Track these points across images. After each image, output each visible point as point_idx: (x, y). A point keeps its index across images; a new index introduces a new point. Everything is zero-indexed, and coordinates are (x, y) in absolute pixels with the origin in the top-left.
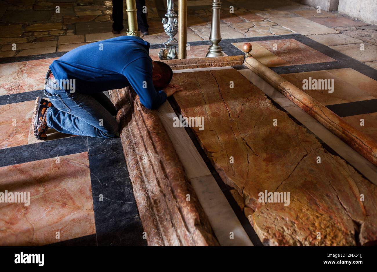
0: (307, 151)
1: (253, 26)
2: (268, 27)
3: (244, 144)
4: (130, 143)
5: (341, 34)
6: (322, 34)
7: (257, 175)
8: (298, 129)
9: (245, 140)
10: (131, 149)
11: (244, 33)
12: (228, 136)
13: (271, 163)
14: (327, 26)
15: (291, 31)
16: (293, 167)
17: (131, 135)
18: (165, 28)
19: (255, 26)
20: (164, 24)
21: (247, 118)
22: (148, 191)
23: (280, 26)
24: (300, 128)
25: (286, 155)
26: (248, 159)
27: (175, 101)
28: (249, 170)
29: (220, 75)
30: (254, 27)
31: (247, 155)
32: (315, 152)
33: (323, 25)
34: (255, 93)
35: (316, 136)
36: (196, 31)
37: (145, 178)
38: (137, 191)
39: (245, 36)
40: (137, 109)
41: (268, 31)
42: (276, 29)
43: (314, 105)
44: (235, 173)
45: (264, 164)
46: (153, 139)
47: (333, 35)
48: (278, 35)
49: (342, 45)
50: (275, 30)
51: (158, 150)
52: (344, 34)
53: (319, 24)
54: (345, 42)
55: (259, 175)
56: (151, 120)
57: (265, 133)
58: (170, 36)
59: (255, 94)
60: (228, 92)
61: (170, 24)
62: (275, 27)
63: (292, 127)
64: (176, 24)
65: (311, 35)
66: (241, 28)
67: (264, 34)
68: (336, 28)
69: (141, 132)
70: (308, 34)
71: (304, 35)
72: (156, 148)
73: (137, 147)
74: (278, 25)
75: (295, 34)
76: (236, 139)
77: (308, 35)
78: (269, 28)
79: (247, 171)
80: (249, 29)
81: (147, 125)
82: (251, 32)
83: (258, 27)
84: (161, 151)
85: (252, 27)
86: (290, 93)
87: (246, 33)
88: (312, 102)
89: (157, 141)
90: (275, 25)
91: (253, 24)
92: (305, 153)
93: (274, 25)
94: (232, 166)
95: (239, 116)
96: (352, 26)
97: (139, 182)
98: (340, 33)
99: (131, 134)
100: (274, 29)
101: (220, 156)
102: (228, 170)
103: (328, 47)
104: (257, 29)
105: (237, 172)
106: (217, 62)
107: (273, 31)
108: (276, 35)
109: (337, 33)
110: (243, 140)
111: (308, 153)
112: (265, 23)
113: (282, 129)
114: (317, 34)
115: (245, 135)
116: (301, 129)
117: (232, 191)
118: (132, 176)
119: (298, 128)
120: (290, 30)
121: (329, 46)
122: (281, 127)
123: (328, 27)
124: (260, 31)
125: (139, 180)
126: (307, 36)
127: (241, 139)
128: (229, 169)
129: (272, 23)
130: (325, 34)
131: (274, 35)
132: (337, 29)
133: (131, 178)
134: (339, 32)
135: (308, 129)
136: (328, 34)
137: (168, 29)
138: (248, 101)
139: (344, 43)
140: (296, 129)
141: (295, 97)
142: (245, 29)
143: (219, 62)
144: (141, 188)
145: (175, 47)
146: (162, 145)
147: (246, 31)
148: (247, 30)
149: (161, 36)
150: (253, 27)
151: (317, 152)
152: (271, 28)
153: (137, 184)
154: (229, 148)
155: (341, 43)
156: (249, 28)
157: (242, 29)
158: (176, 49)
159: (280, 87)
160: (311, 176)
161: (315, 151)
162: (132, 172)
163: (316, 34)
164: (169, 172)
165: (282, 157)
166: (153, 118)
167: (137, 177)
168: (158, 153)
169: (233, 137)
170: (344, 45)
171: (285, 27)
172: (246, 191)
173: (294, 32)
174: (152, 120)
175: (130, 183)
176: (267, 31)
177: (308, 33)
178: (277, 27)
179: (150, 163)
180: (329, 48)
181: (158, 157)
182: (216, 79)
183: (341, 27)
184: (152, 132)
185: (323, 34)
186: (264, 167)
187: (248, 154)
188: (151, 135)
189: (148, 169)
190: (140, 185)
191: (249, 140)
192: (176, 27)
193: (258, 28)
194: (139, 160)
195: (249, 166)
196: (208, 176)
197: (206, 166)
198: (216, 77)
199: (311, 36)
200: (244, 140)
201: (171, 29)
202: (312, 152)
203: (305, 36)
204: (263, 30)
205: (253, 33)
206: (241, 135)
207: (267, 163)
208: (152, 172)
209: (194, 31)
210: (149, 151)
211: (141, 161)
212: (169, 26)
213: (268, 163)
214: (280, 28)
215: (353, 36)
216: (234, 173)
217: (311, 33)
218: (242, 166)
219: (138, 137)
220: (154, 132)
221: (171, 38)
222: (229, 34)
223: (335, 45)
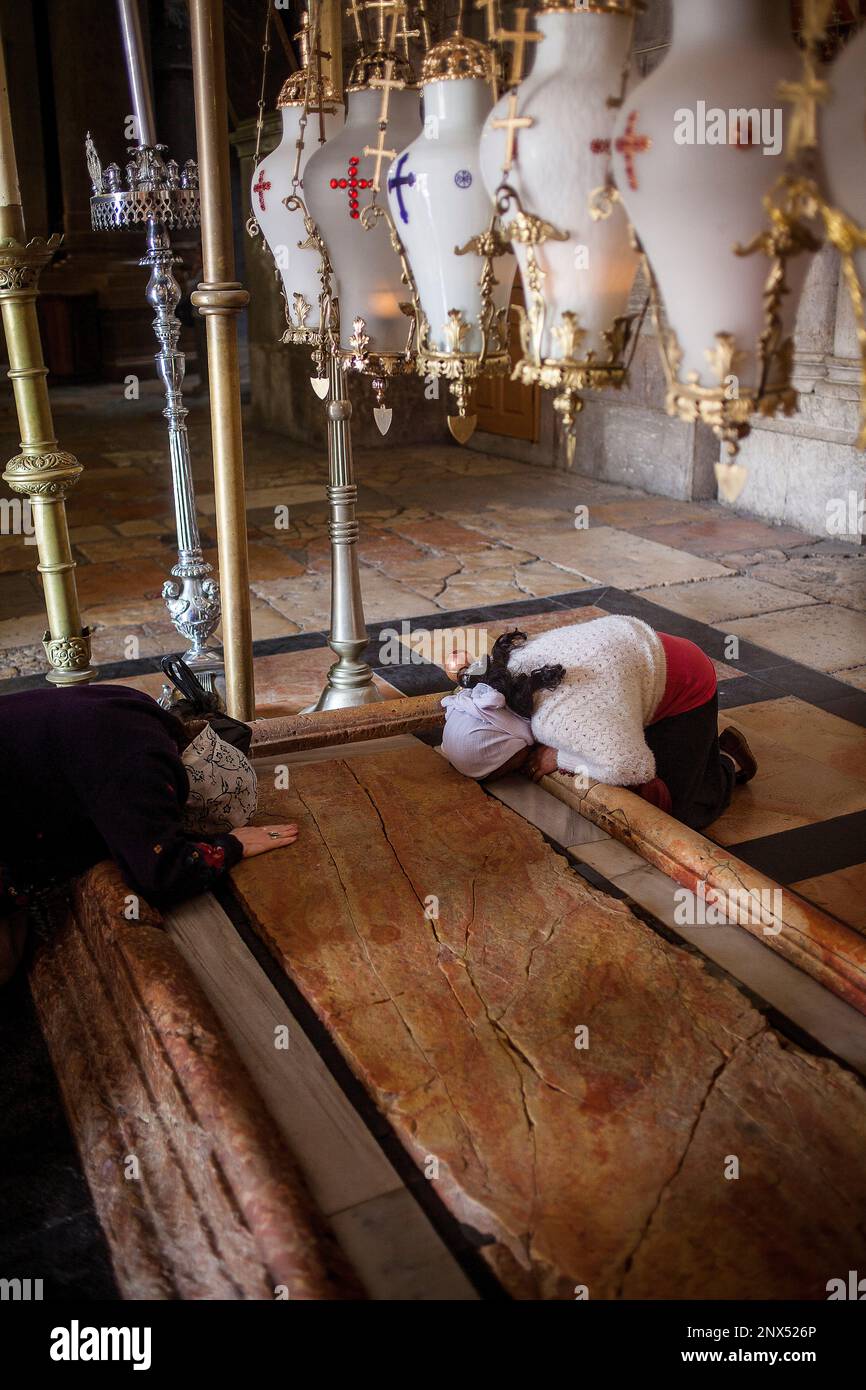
0: (721, 1052)
1: (460, 567)
2: (506, 568)
3: (501, 1045)
4: (86, 1067)
5: (740, 578)
6: (683, 583)
7: (568, 1176)
8: (678, 964)
9: (503, 1027)
10: (90, 1093)
11: (431, 595)
12: (443, 1018)
13: (606, 1119)
14: (692, 552)
15: (584, 579)
16: (687, 1122)
17: (89, 1034)
18: (174, 616)
19: (463, 567)
20: (170, 602)
21: (496, 937)
22: (171, 1271)
23: (544, 561)
24: (680, 958)
25: (653, 1075)
26: (525, 1110)
27: (237, 890)
28: (540, 1157)
29: (379, 773)
30: (463, 571)
31: (518, 1091)
32: (748, 1053)
33: (680, 548)
34: (508, 835)
35: (739, 981)
36: (272, 598)
37: (155, 1214)
38: (131, 1270)
39: (438, 606)
40: (101, 936)
41: (509, 585)
42: (535, 573)
43: (712, 863)
44: (490, 1173)
45: (582, 1120)
46: (177, 1064)
47: (718, 581)
48: (546, 597)
49: (752, 616)
50: (532, 578)
51: (199, 1109)
52: (750, 577)
53: (669, 548)
54: (761, 606)
55: (576, 1172)
56: (163, 983)
57: (568, 991)
58: (193, 640)
59: (509, 838)
60: (417, 841)
61: (192, 601)
62: (528, 567)
63: (654, 957)
64: (211, 597)
65: (650, 587)
66: (422, 579)
67: (498, 595)
68: (722, 559)
69: (123, 1025)
70: (638, 586)
71: (627, 588)
72: (190, 1098)
73: (113, 1086)
74: (538, 559)
75: (597, 587)
76: (473, 1030)
77: (638, 590)
78: (510, 573)
79: (532, 1162)
80: (447, 581)
81: (146, 1003)
82: (456, 591)
83: (475, 572)
84: (212, 1114)
85: (456, 573)
86: (624, 821)
87: (437, 595)
88: (705, 853)
89: (192, 1069)
90: (530, 562)
91: (459, 563)
92: (718, 1062)
93: (524, 560)
94: (477, 1148)
95: (467, 934)
96: (771, 547)
97: (133, 1235)
98: (738, 574)
99: (86, 1029)
100: (526, 577)
101: (427, 1107)
102: (462, 1163)
103: (710, 626)
104: (474, 580)
105: (495, 1170)
106: (364, 724)
107: (527, 582)
108: (537, 597)
109: (731, 576)
110: (497, 1031)
111: (725, 1058)
112: (496, 557)
113: (621, 968)
114: (667, 583)
115: (500, 1008)
116: (684, 962)
117: (486, 1252)
118: (105, 1206)
119: (674, 961)
120: (579, 574)
121: (713, 623)
122: (619, 964)
123: (699, 556)
124: (484, 584)
125: (136, 1226)
126: (637, 594)
127: (489, 1028)
128: (467, 1157)
129: (519, 556)
130: (692, 581)
131: (532, 595)
132: (727, 562)
133: (100, 1213)
134: (733, 572)
135: (707, 959)
136: (703, 580)
137: (185, 617)
138: (489, 868)
139: (757, 609)
140: (669, 964)
141: (644, 838)
142: (434, 581)
143: (369, 723)
144: (144, 1262)
145: (213, 676)
146: (213, 1087)
147: (439, 587)
148: (442, 586)
149: (155, 627)
150: (459, 572)
151: (757, 1052)
152: (518, 573)
153: (129, 1243)
154: (452, 1068)
155: (748, 610)
156: (447, 578)
157: (425, 582)
158: (218, 680)
159: (589, 801)
160: (754, 1154)
161: (748, 1048)
162: (103, 1190)
163: (664, 585)
164: (251, 1203)
165: (642, 1087)
166: (167, 977)
167: (122, 1212)
168: (200, 1119)
169: (461, 1022)
170: (757, 615)
171: (561, 567)
172: (540, 1249)
173: (595, 582)
174: (167, 981)
175: (97, 1234)
176: (506, 583)
177: (638, 580)
178: (536, 566)
179: (172, 1154)
180: (713, 629)
181: (202, 1135)
182: (366, 791)
183: (738, 552)
184: (169, 1033)
185: (685, 580)
186: (587, 1135)
187: (524, 1090)
188: (168, 1044)
189: (164, 1178)
190: (140, 1247)
191: (516, 1028)
192: (211, 607)
193: (476, 576)
194: (126, 1139)
195: (534, 1137)
196: (392, 1195)
197: (380, 1151)
198: (367, 784)
199: (648, 590)
200: (500, 1029)
201: (195, 618)
202: (739, 1053)
203: (629, 591)
204: (492, 582)
205: (462, 594)
206: (486, 1009)
207: (595, 1120)
208: (182, 1190)
209: (266, 598)
210: (165, 1107)
211: (134, 1144)
212: (188, 606)
213: (598, 1117)
214: (548, 571)
215: (778, 583)
216: (486, 1173)
217: (649, 580)
218: (508, 1141)
219: (114, 1043)
220: (178, 1035)
221: (196, 645)
222: (382, 602)
223: (731, 620)
